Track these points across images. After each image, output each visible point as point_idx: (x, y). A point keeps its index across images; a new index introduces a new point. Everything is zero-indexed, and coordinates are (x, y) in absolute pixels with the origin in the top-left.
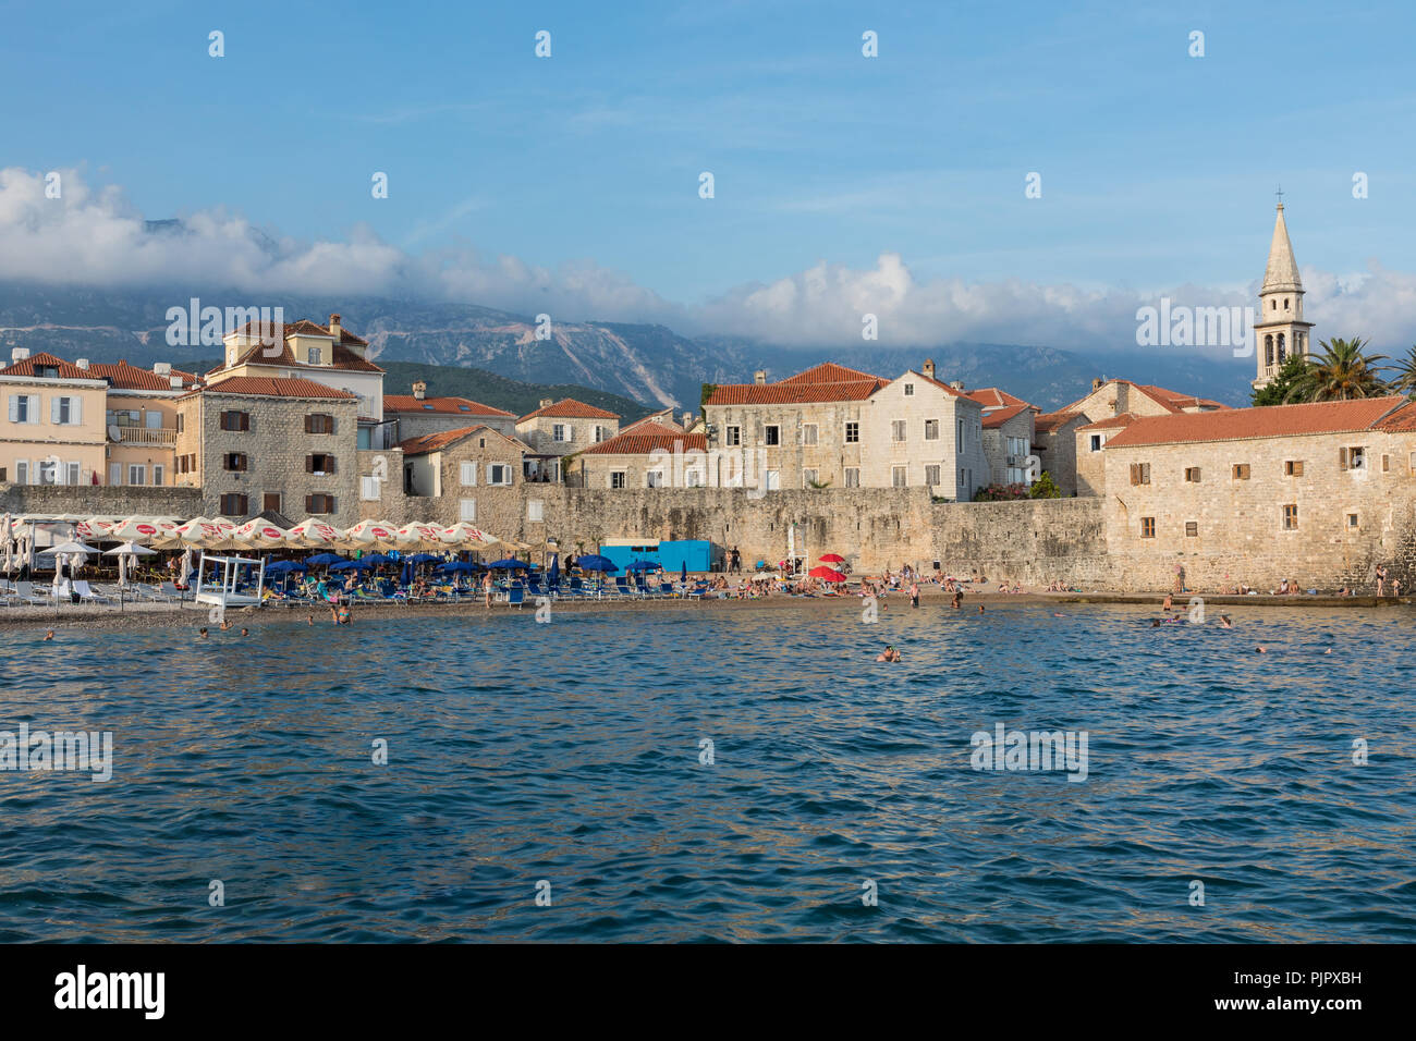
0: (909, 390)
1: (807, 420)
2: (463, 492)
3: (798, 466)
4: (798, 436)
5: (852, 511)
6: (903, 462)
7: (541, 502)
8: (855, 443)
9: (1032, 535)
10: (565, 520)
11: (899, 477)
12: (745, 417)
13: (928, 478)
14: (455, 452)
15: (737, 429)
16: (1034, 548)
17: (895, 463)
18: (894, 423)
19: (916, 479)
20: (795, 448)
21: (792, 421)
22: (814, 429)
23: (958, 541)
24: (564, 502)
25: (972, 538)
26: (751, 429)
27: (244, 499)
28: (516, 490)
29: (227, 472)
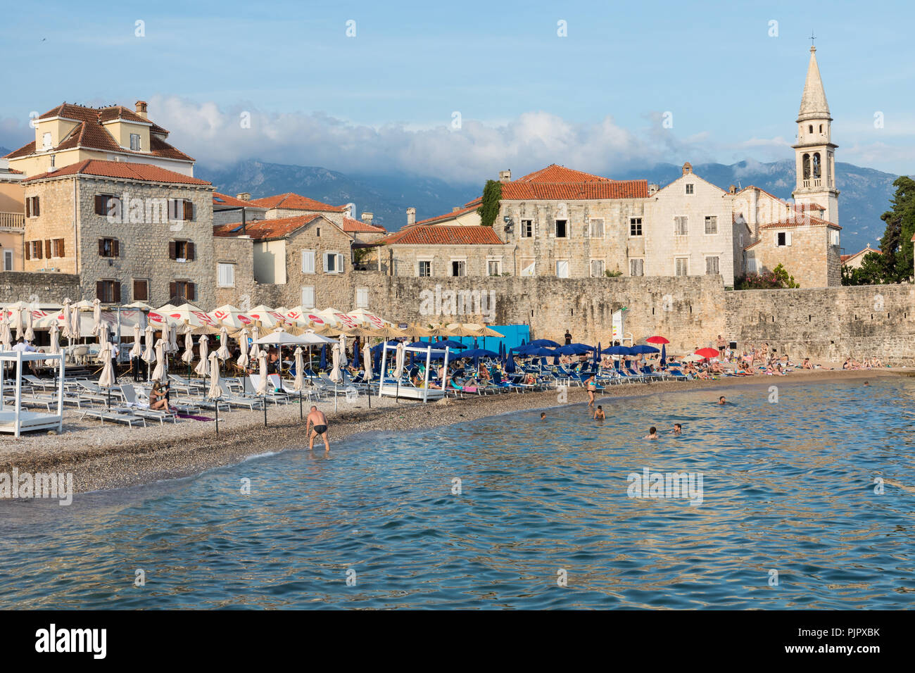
0: (689, 189)
1: (594, 215)
2: (304, 279)
3: (585, 257)
4: (585, 229)
5: (648, 298)
6: (685, 253)
7: (366, 289)
8: (639, 236)
9: (835, 318)
10: (386, 307)
11: (682, 268)
12: (537, 211)
13: (708, 269)
14: (298, 240)
15: (529, 223)
16: (838, 329)
17: (677, 254)
18: (676, 219)
19: (698, 268)
20: (584, 240)
21: (579, 216)
22: (600, 223)
23: (754, 324)
24: (385, 289)
25: (769, 321)
26: (543, 222)
27: (118, 285)
28: (346, 277)
29: (101, 257)
